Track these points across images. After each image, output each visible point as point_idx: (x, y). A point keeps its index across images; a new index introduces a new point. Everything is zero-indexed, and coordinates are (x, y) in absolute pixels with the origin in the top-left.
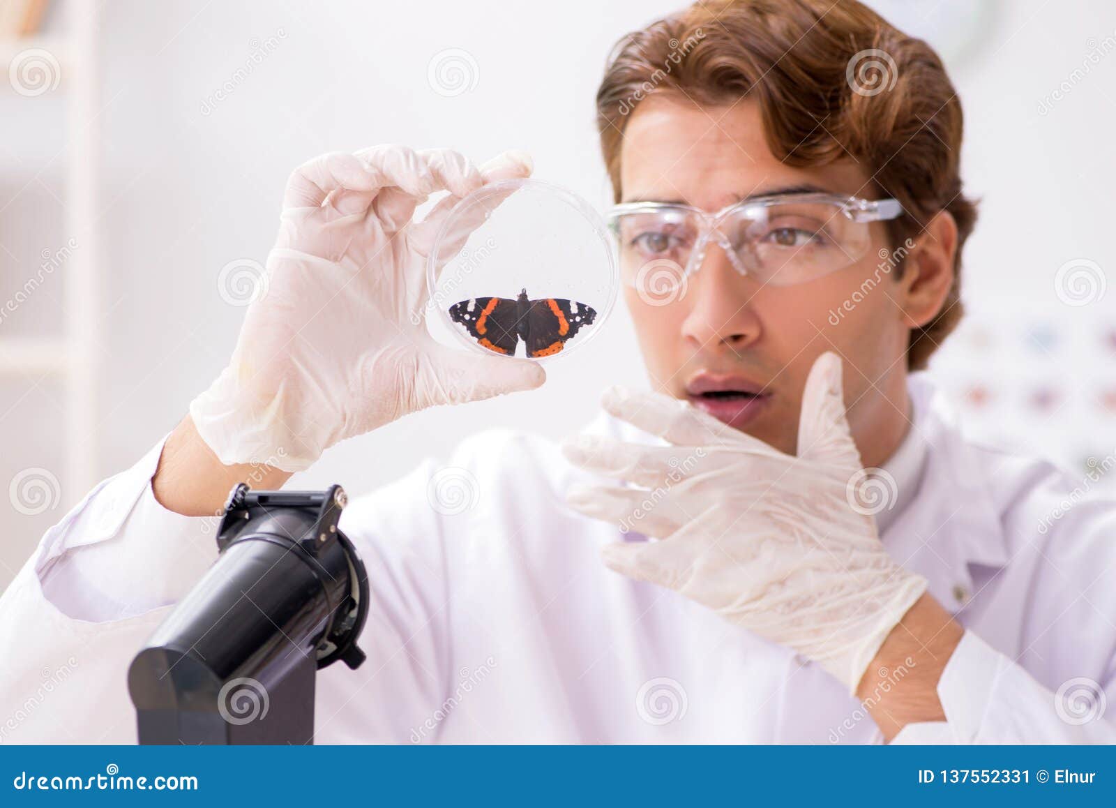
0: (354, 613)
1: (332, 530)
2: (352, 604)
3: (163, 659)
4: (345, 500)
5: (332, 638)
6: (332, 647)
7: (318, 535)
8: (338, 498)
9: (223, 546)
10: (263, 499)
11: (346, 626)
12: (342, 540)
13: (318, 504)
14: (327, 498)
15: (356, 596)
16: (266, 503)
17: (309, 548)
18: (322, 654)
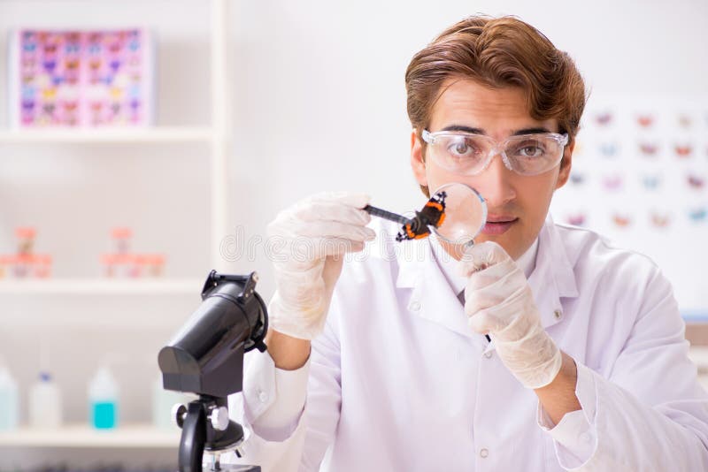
0: (262, 328)
1: (252, 291)
2: (260, 324)
3: (172, 352)
4: (257, 278)
5: (252, 339)
6: (253, 343)
7: (244, 295)
8: (254, 278)
9: (204, 298)
10: (223, 277)
11: (259, 334)
12: (256, 296)
13: (245, 280)
14: (249, 278)
15: (263, 320)
16: (224, 279)
17: (240, 300)
18: (247, 346)
